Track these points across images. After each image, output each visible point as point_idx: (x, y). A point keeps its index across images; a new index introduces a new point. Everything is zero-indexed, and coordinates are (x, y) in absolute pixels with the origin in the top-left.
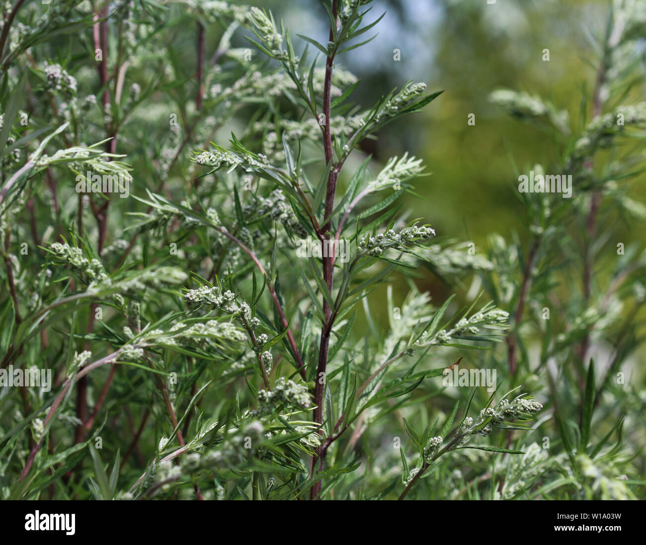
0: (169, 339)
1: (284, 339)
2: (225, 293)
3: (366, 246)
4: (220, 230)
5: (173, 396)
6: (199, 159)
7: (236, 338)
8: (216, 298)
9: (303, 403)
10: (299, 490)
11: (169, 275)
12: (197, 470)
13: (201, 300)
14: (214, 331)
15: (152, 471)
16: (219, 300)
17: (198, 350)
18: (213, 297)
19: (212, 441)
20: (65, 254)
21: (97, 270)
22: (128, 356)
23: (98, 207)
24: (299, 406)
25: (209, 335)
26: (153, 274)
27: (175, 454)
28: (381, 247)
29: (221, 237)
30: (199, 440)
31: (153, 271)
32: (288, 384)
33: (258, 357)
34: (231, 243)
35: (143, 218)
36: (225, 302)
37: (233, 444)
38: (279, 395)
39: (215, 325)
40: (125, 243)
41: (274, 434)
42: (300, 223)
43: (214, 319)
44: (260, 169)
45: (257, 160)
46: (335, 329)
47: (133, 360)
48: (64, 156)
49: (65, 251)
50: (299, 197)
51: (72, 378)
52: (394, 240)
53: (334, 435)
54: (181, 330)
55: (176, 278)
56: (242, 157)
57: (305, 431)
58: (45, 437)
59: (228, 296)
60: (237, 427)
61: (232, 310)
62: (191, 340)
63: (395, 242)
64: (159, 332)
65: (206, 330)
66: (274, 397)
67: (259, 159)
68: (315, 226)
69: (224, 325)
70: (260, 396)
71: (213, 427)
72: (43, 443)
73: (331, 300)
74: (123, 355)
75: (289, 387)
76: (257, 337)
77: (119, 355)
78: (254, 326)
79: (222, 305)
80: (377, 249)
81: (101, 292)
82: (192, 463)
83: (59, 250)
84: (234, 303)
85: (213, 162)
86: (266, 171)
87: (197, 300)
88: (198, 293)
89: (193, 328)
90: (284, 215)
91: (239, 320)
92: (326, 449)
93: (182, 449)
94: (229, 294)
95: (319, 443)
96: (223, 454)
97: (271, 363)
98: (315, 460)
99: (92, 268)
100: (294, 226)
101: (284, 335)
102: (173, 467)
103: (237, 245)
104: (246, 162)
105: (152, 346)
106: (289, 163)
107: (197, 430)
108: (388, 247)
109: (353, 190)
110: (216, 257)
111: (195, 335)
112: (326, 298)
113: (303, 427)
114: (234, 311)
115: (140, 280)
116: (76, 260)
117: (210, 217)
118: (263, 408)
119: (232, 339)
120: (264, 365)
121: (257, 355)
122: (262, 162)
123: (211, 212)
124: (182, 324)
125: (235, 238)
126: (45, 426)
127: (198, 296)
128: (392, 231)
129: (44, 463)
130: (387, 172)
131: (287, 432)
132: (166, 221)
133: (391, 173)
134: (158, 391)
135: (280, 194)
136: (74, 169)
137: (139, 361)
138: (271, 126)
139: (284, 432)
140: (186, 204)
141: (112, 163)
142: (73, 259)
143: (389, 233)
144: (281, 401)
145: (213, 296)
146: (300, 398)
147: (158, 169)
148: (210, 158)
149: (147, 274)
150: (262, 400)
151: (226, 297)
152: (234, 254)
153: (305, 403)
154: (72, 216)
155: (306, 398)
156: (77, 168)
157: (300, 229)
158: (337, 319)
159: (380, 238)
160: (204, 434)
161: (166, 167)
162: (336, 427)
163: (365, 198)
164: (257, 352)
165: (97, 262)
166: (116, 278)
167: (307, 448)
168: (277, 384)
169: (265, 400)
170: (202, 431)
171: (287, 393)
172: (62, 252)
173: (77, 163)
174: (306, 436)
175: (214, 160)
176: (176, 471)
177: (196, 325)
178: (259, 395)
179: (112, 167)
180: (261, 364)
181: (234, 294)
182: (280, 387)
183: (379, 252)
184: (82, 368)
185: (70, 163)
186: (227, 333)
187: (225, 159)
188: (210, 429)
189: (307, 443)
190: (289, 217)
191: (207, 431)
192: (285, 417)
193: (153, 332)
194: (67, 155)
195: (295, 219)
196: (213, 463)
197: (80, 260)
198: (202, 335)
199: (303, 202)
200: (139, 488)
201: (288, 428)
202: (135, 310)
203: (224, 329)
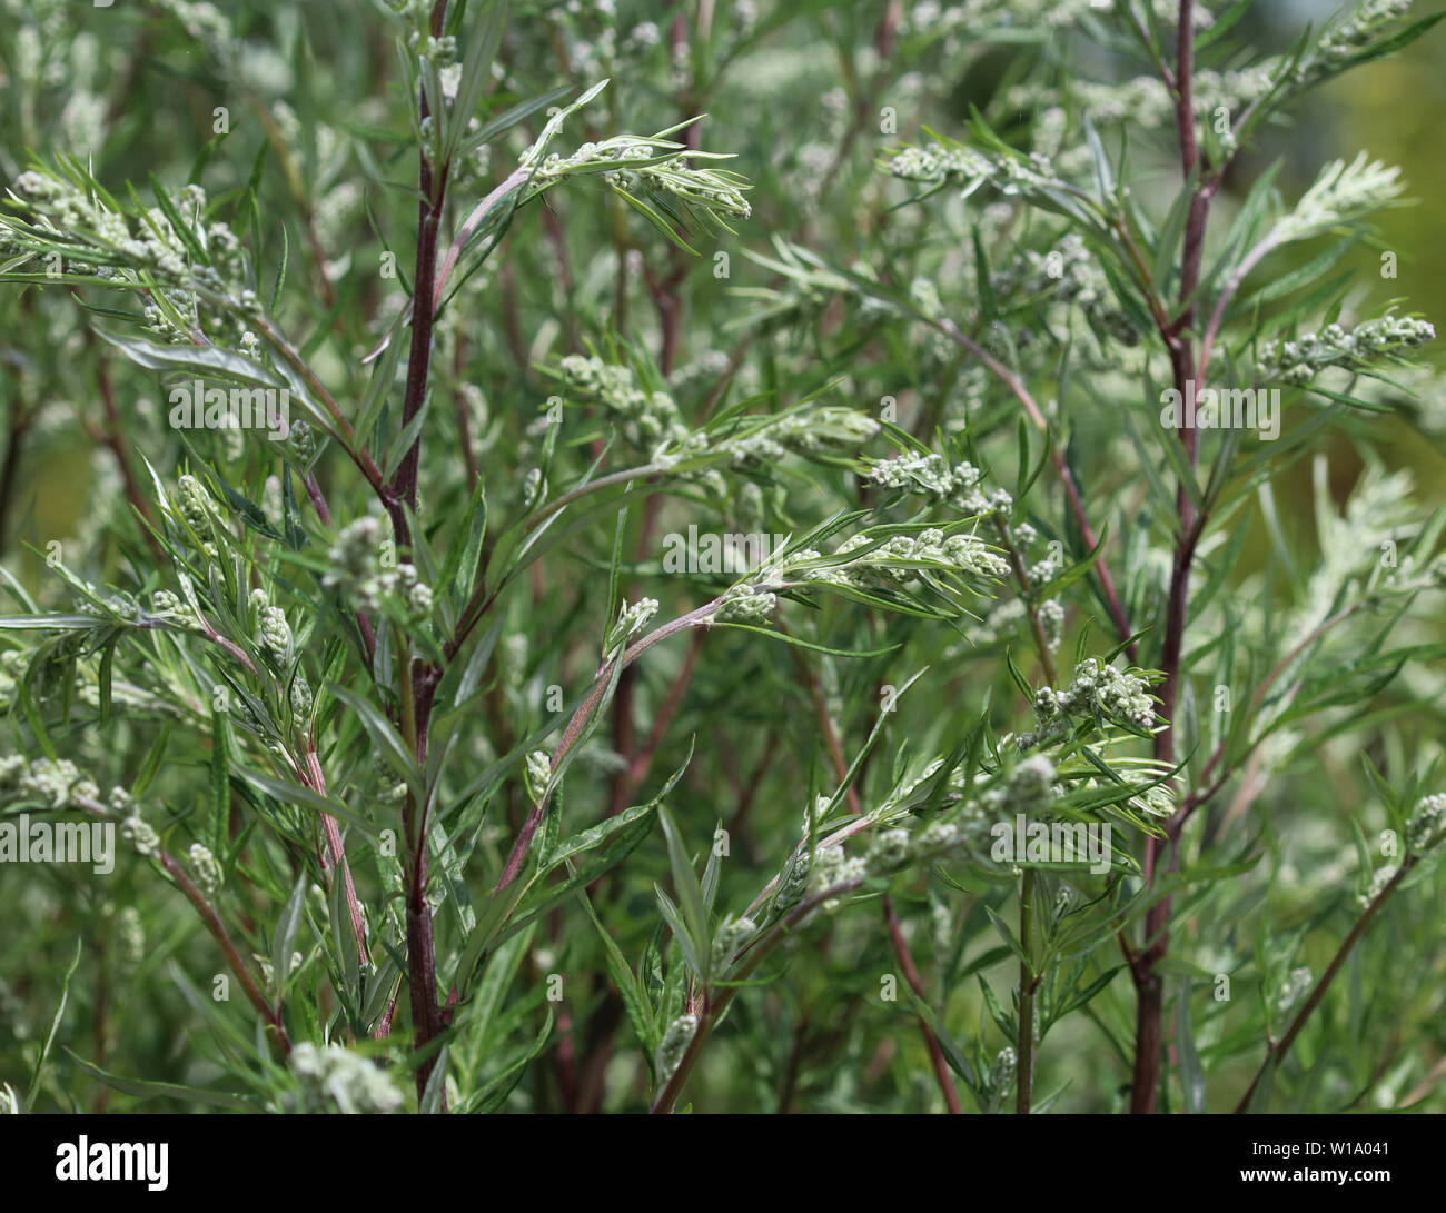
0: (835, 572)
1: (1088, 576)
2: (959, 469)
3: (1275, 362)
4: (940, 328)
5: (835, 704)
6: (898, 164)
7: (985, 570)
8: (938, 479)
9: (1138, 716)
10: (1121, 918)
11: (838, 423)
12: (902, 865)
13: (903, 483)
14: (935, 554)
15: (794, 872)
16: (943, 485)
17: (900, 596)
18: (929, 477)
19: (932, 802)
20: (592, 382)
21: (664, 419)
22: (741, 609)
23: (659, 280)
24: (1130, 724)
25: (924, 562)
26: (802, 422)
27: (845, 832)
28: (1310, 364)
29: (943, 344)
30: (900, 802)
31: (801, 414)
32: (1104, 673)
33: (1031, 613)
34: (965, 358)
35: (766, 302)
36: (958, 489)
37: (984, 807)
38: (1084, 699)
39: (938, 540)
40: (719, 360)
41: (1070, 787)
42: (1125, 310)
43: (935, 527)
44: (1034, 189)
45: (1030, 170)
46: (1203, 549)
47: (753, 620)
48: (596, 156)
49: (595, 374)
50: (1123, 252)
51: (615, 659)
52: (1340, 348)
53: (1201, 792)
54: (861, 551)
55: (854, 431)
56: (994, 162)
57: (1142, 781)
58: (554, 793)
59: (965, 475)
60: (988, 771)
61: (972, 506)
62: (885, 573)
63: (1342, 353)
64: (811, 554)
65: (917, 550)
66: (1073, 703)
67: (1033, 166)
68: (1159, 318)
69: (959, 539)
70: (1041, 702)
71: (932, 772)
72: (551, 806)
73: (1195, 486)
74: (729, 608)
75: (1107, 681)
76: (1029, 568)
77: (721, 608)
78: (1022, 543)
79: (950, 496)
80: (1301, 369)
81: (682, 462)
82: (892, 851)
83: (579, 374)
84: (977, 492)
85: (929, 173)
86: (1049, 193)
87: (895, 483)
88: (897, 468)
89: (888, 546)
90: (1087, 295)
91: (988, 530)
92: (1181, 824)
93: (862, 823)
94: (967, 470)
95: (1171, 809)
96: (961, 831)
97: (1059, 626)
98: (1159, 847)
99: (653, 414)
100: (1110, 317)
101: (1088, 566)
102: (847, 859)
103: (978, 361)
104: (1003, 173)
105: (796, 587)
106: (1100, 175)
107: (895, 779)
108: (1326, 365)
109: (1244, 235)
110: (930, 389)
111: (891, 561)
112: (1184, 481)
113: (1136, 773)
114: (977, 510)
115: (772, 436)
116: (618, 394)
117: (919, 301)
118: (1047, 727)
119: (979, 570)
120: (1044, 633)
121: (1030, 609)
122: (1038, 172)
123: (921, 288)
124: (863, 537)
125: (976, 346)
126: (554, 770)
127: (897, 474)
128: (1335, 328)
129: (551, 851)
130: (1320, 198)
131: (1098, 782)
132: (817, 307)
133: (1330, 199)
134: (800, 692)
135: (1076, 244)
136: (619, 185)
137: (767, 622)
138: (1049, 95)
139: (1092, 783)
140: (863, 268)
141: (703, 173)
142: (610, 392)
143: (1330, 332)
144: (1089, 713)
145: (931, 476)
146: (1133, 706)
147: (794, 193)
148: (921, 161)
149: (790, 422)
150: (1045, 709)
151: (960, 476)
152: (971, 383)
153: (1144, 717)
154: (602, 297)
155: (1144, 706)
156: (625, 184)
157: (1124, 325)
158: (1208, 529)
159: (1309, 344)
160: (911, 788)
161: (812, 187)
162: (1206, 774)
163: (1270, 255)
164: (1029, 602)
165: (664, 400)
166: (716, 432)
167: (1144, 820)
168: (1077, 675)
169: (1051, 710)
170: (905, 780)
171: (1102, 693)
172: (586, 376)
173: (624, 171)
174: (1142, 792)
175: (931, 167)
176: (854, 869)
177: (895, 539)
178: (1037, 698)
179: (703, 182)
180: (1036, 630)
181: (977, 471)
182: (1085, 681)
183: (1305, 376)
184: (638, 637)
185: (608, 173)
186: (966, 558)
187: (955, 166)
188: (925, 776)
189: (1145, 808)
190: (1100, 297)
191: (917, 782)
192: (1095, 748)
193: (797, 556)
194: (604, 153)
195: (1112, 301)
196: (940, 850)
197: (626, 394)
198: (909, 562)
199: (1130, 263)
200: (765, 909)
201: (1104, 773)
202: (750, 509)
203: (959, 549)
